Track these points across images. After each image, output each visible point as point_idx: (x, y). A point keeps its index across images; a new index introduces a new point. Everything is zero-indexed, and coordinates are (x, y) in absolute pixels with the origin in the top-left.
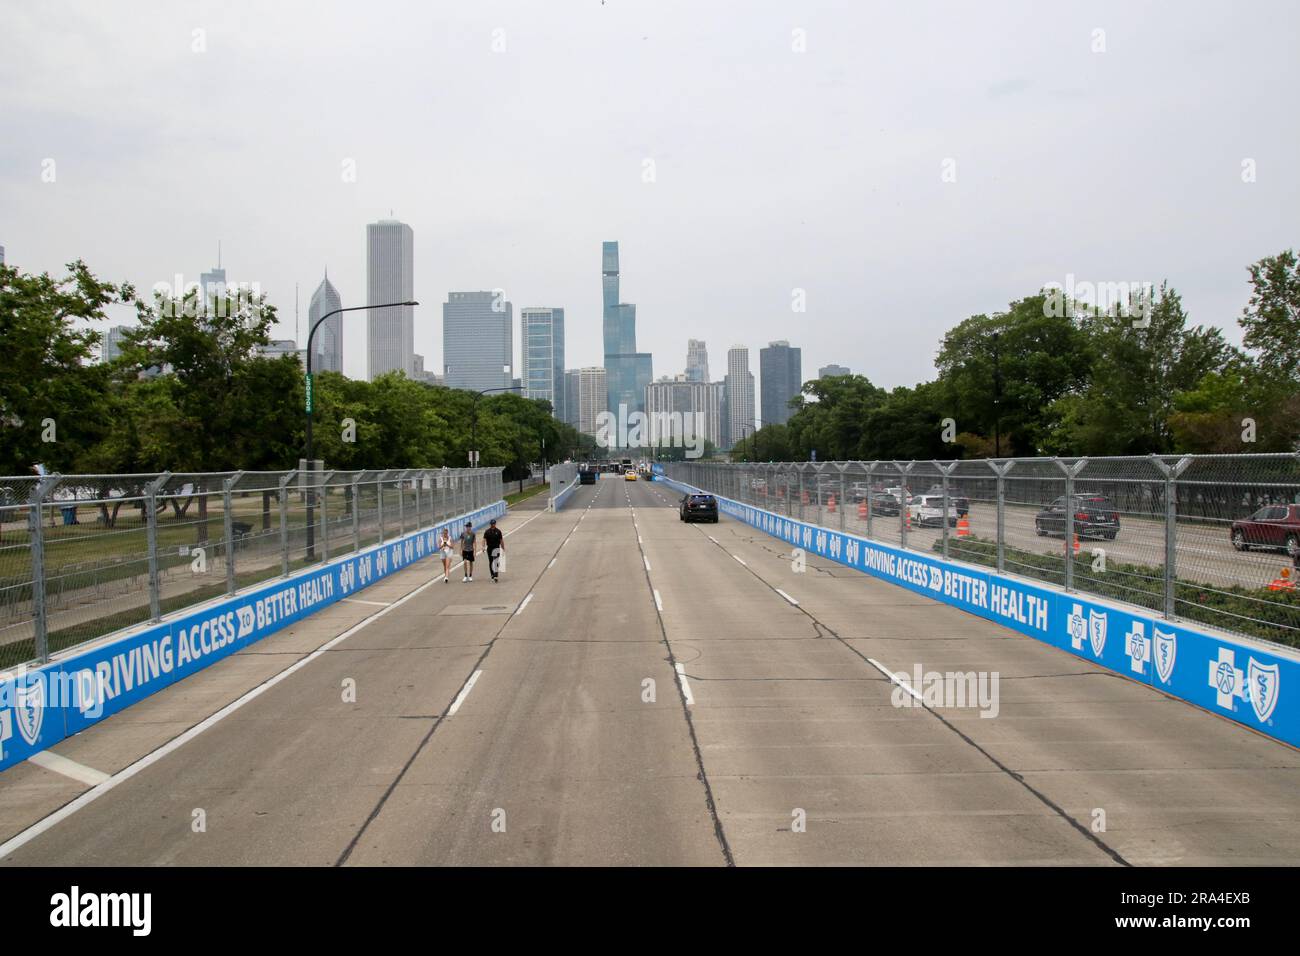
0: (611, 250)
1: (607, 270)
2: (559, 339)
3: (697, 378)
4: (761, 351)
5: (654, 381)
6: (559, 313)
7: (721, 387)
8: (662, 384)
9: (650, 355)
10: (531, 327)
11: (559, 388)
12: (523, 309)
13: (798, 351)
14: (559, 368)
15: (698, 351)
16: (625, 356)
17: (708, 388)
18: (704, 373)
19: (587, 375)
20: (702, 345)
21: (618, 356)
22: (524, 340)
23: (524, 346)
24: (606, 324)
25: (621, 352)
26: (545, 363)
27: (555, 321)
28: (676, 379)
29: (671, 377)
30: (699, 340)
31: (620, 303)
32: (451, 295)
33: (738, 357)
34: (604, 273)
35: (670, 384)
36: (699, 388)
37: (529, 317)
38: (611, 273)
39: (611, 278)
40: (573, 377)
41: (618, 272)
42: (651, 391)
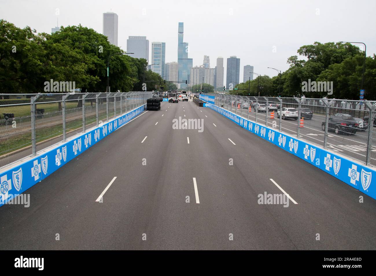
0: (181, 25)
1: (180, 31)
2: (164, 52)
3: (207, 67)
4: (227, 59)
5: (193, 67)
6: (164, 44)
7: (214, 70)
8: (196, 68)
9: (192, 59)
10: (155, 48)
11: (163, 68)
12: (152, 42)
13: (239, 59)
14: (163, 62)
15: (207, 59)
16: (184, 59)
17: (210, 70)
18: (209, 65)
19: (172, 65)
20: (208, 57)
21: (182, 59)
22: (152, 52)
23: (152, 54)
24: (179, 49)
25: (183, 58)
26: (159, 60)
27: (162, 47)
28: (200, 67)
29: (199, 66)
30: (207, 56)
31: (183, 42)
32: (130, 37)
33: (220, 61)
34: (179, 32)
35: (198, 68)
36: (207, 70)
37: (154, 45)
38: (181, 32)
39: (181, 34)
40: (167, 65)
41: (183, 32)
42: (192, 70)
